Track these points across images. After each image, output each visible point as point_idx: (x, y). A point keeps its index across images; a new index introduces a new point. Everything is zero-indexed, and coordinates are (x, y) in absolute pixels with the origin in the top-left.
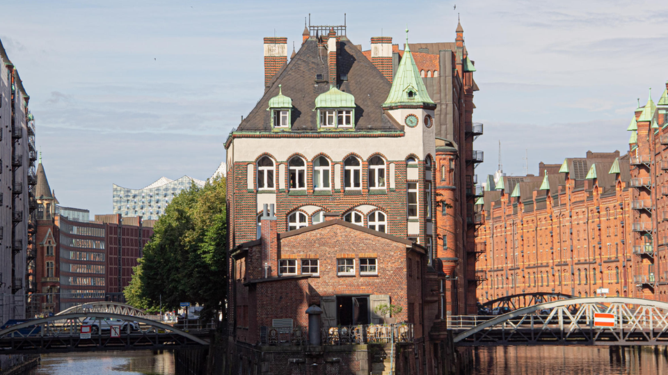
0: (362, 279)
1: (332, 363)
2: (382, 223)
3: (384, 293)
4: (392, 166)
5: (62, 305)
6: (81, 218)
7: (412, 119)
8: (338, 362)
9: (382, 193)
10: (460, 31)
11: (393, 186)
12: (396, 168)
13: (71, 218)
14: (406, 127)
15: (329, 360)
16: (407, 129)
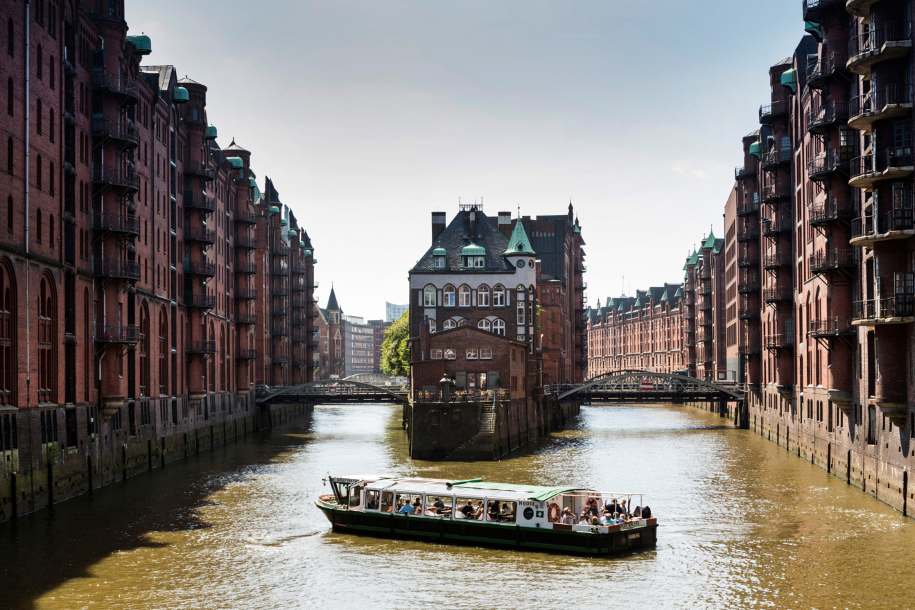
0: (482, 362)
1: (456, 413)
2: (496, 327)
3: (496, 371)
4: (508, 292)
5: (346, 374)
6: (359, 322)
7: (522, 263)
8: (459, 412)
9: (502, 308)
10: (571, 208)
11: (508, 304)
12: (511, 293)
13: (352, 322)
14: (517, 268)
15: (454, 411)
16: (518, 269)
